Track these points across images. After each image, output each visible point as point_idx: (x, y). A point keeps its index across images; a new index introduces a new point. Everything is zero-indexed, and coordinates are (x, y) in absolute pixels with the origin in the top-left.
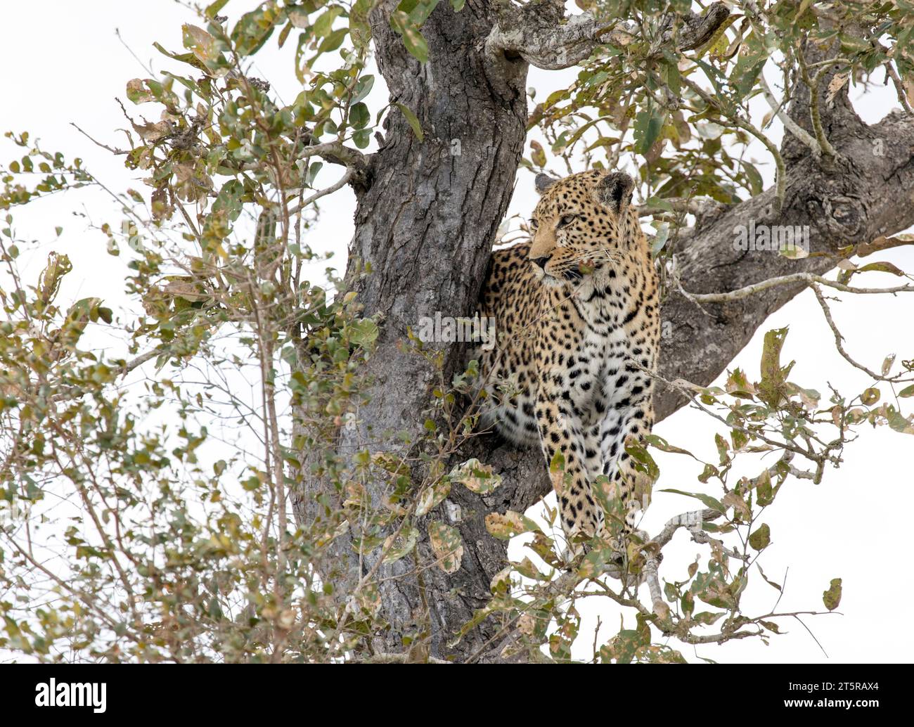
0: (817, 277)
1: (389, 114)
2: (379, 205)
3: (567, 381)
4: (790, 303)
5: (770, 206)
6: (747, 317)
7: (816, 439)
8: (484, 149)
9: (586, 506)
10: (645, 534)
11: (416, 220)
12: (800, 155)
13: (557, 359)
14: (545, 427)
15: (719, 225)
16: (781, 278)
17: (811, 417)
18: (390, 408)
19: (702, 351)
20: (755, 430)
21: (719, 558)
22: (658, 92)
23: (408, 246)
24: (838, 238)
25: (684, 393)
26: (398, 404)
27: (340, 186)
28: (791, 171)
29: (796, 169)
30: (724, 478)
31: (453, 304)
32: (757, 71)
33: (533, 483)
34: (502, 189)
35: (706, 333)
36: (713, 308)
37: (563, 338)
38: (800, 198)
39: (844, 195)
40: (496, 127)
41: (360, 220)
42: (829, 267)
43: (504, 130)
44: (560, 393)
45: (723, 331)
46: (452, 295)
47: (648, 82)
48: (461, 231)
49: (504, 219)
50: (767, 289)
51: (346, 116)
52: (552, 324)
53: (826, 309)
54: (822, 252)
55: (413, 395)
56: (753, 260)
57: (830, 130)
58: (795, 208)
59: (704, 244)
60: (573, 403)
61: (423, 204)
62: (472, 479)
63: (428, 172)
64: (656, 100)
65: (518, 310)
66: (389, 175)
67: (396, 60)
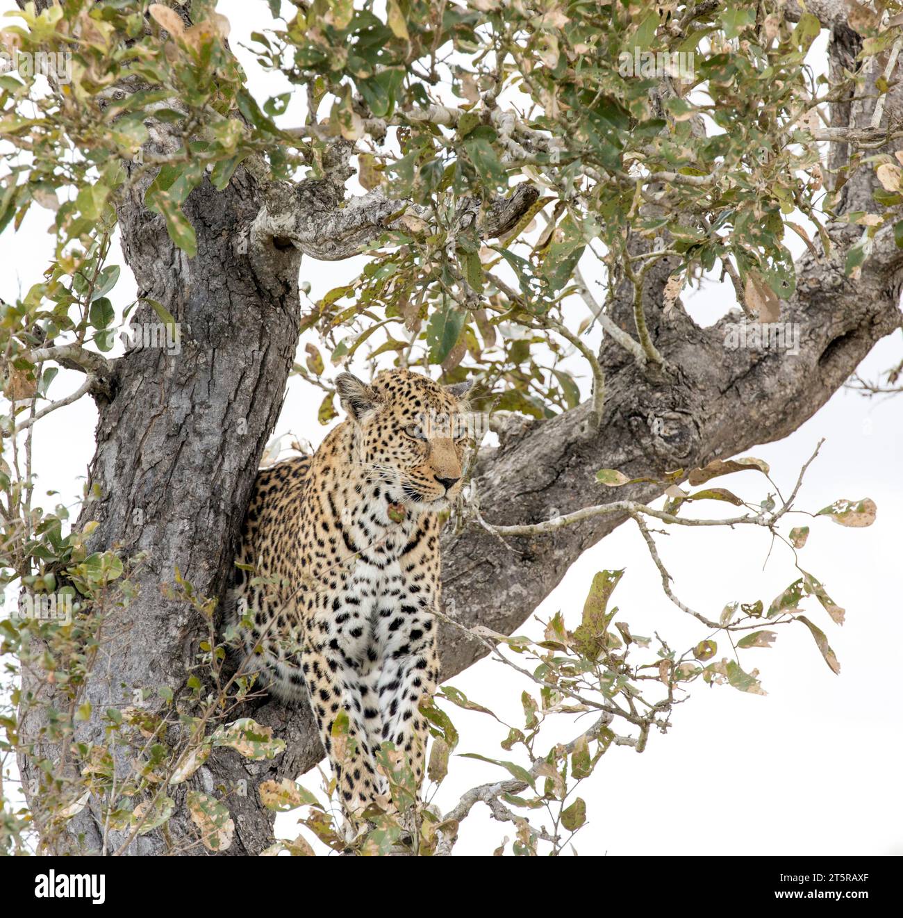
0: (640, 506)
1: (136, 312)
2: (126, 417)
3: (334, 627)
4: (609, 536)
5: (586, 423)
6: (558, 553)
7: (640, 699)
8: (249, 353)
9: (365, 775)
10: (436, 809)
11: (168, 436)
12: (622, 363)
13: (321, 601)
14: (312, 683)
15: (526, 445)
16: (599, 507)
17: (633, 673)
18: (136, 658)
19: (505, 593)
20: (569, 686)
21: (525, 839)
22: (455, 289)
23: (158, 467)
24: (665, 461)
25: (485, 643)
26: (145, 653)
27: (79, 396)
28: (610, 381)
29: (616, 379)
30: (530, 745)
31: (211, 536)
32: (572, 263)
33: (305, 747)
34: (269, 400)
35: (510, 572)
36: (517, 542)
37: (327, 575)
38: (622, 413)
39: (673, 410)
40: (263, 327)
41: (103, 437)
42: (655, 494)
43: (272, 331)
44: (327, 642)
45: (530, 570)
46: (210, 525)
47: (443, 276)
48: (222, 449)
49: (272, 437)
50: (582, 521)
51: (86, 314)
52: (316, 560)
53: (651, 544)
54: (646, 477)
55: (163, 643)
56: (565, 486)
57: (657, 334)
58: (615, 425)
59: (508, 466)
60: (343, 653)
61: (177, 418)
62: (243, 743)
63: (183, 379)
64: (453, 298)
65: (273, 542)
66: (136, 383)
67: (146, 248)
